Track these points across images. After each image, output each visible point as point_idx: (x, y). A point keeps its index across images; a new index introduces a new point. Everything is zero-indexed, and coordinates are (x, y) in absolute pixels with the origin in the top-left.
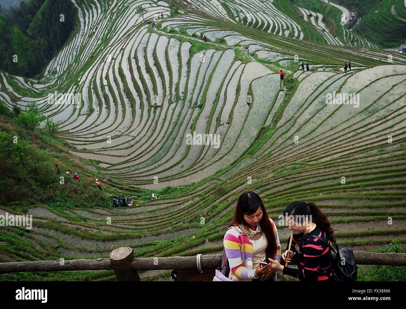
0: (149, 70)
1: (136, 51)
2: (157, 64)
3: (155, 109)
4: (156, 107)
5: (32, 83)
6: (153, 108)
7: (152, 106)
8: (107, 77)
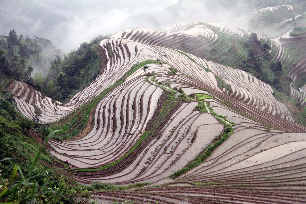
0: (134, 107)
1: (130, 92)
2: (141, 104)
3: (128, 135)
4: (129, 134)
5: (57, 104)
6: (127, 135)
7: (127, 133)
8: (104, 107)
